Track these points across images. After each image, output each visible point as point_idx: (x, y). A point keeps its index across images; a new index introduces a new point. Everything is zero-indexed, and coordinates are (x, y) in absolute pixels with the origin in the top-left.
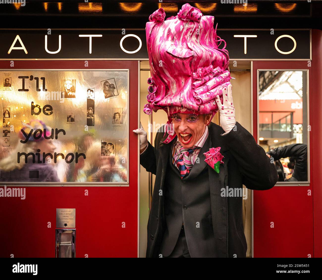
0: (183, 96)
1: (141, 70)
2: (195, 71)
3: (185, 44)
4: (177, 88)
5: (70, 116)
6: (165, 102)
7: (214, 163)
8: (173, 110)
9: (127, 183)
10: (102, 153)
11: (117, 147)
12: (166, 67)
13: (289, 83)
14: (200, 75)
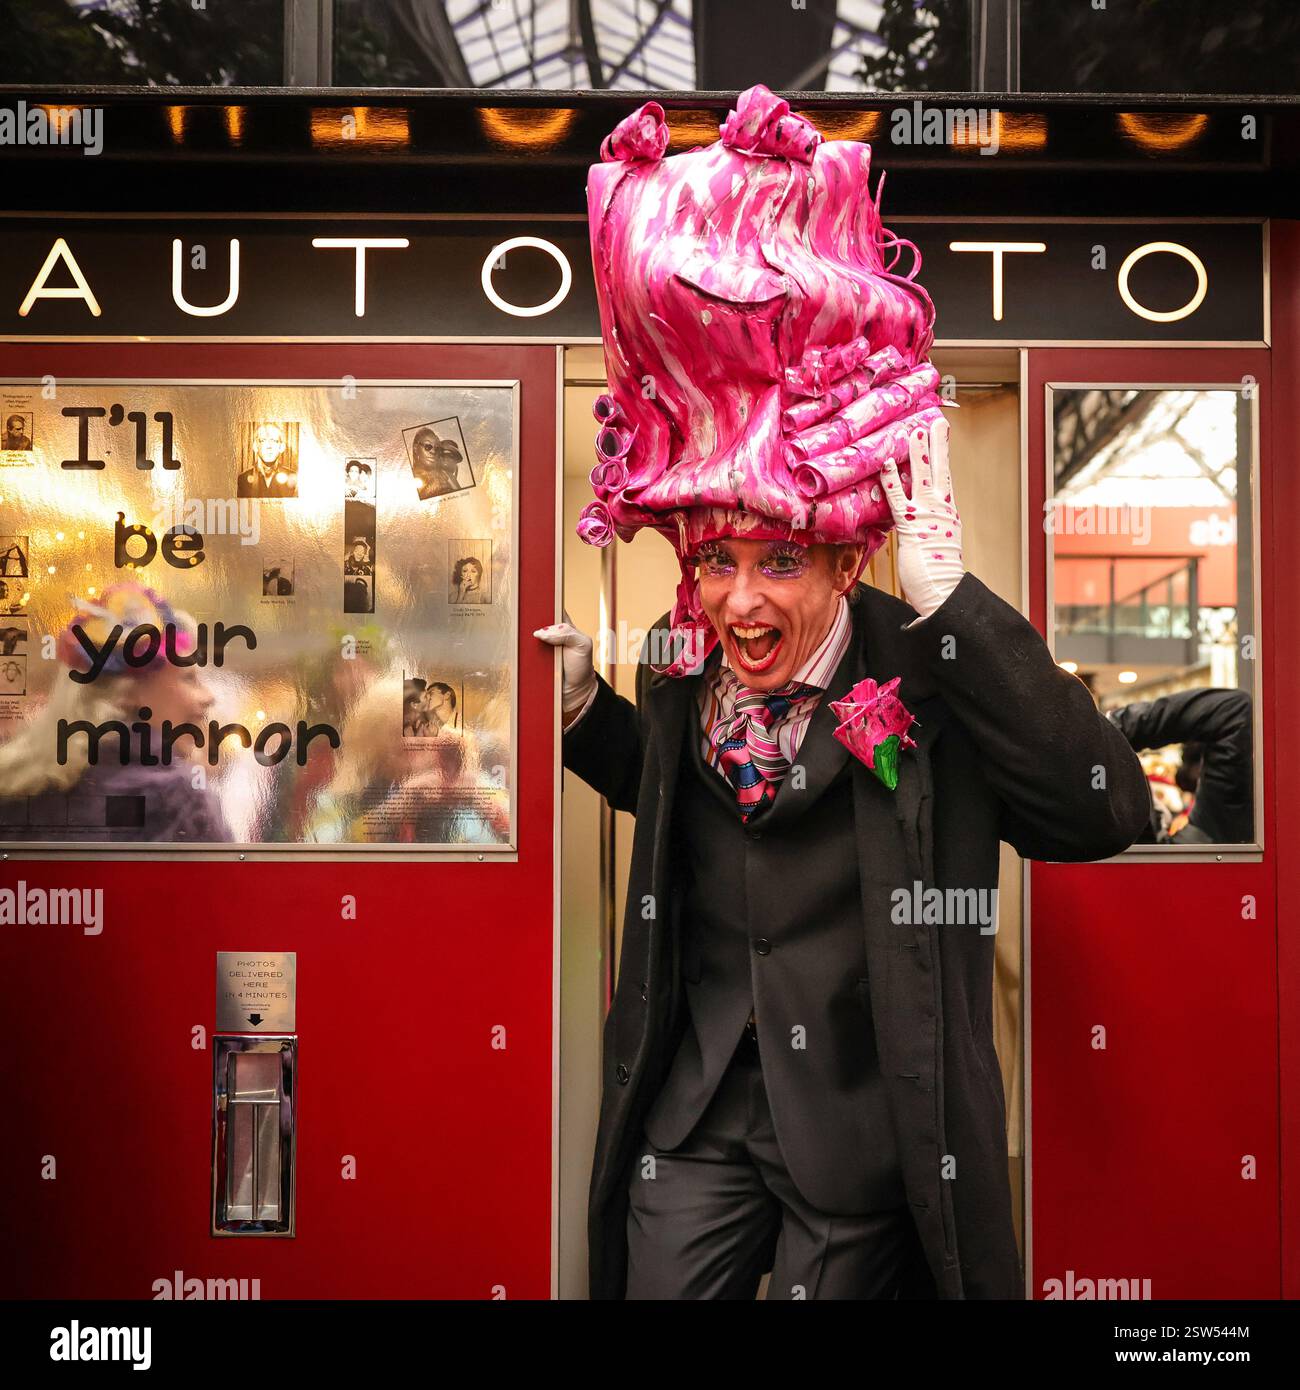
0: (745, 465)
1: (568, 383)
2: (795, 360)
3: (750, 250)
4: (718, 435)
5: (275, 573)
6: (670, 491)
7: (874, 743)
8: (702, 528)
9: (512, 850)
10: (405, 726)
11: (469, 699)
12: (674, 344)
13: (1181, 440)
14: (817, 378)
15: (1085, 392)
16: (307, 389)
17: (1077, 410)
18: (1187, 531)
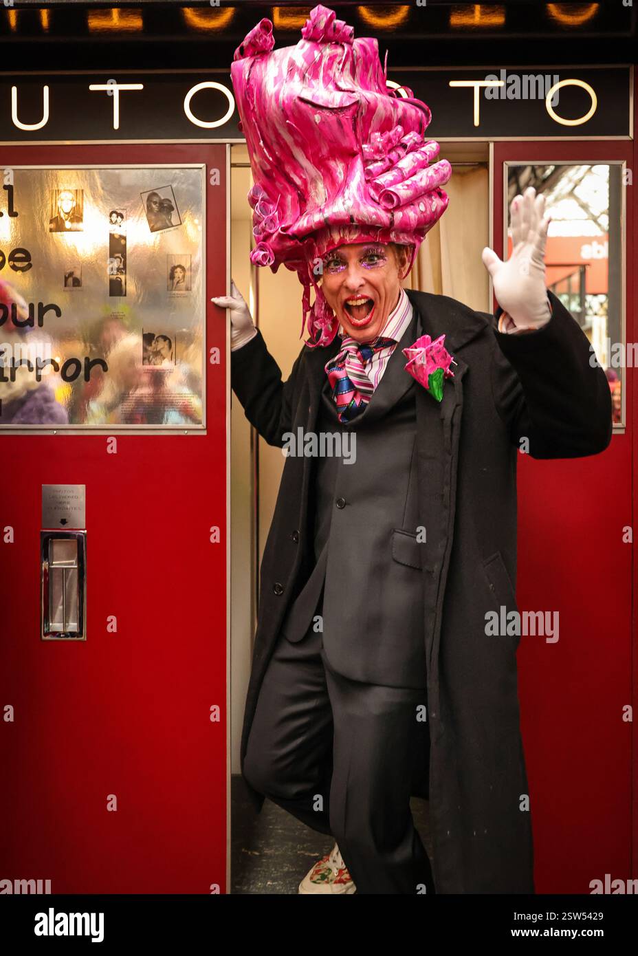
1: (233, 165)
2: (366, 139)
4: (327, 190)
5: (71, 274)
6: (308, 222)
9: (203, 428)
10: (144, 359)
11: (179, 347)
13: (576, 198)
14: (381, 147)
15: (524, 168)
16: (87, 171)
17: (517, 182)
18: (580, 250)
